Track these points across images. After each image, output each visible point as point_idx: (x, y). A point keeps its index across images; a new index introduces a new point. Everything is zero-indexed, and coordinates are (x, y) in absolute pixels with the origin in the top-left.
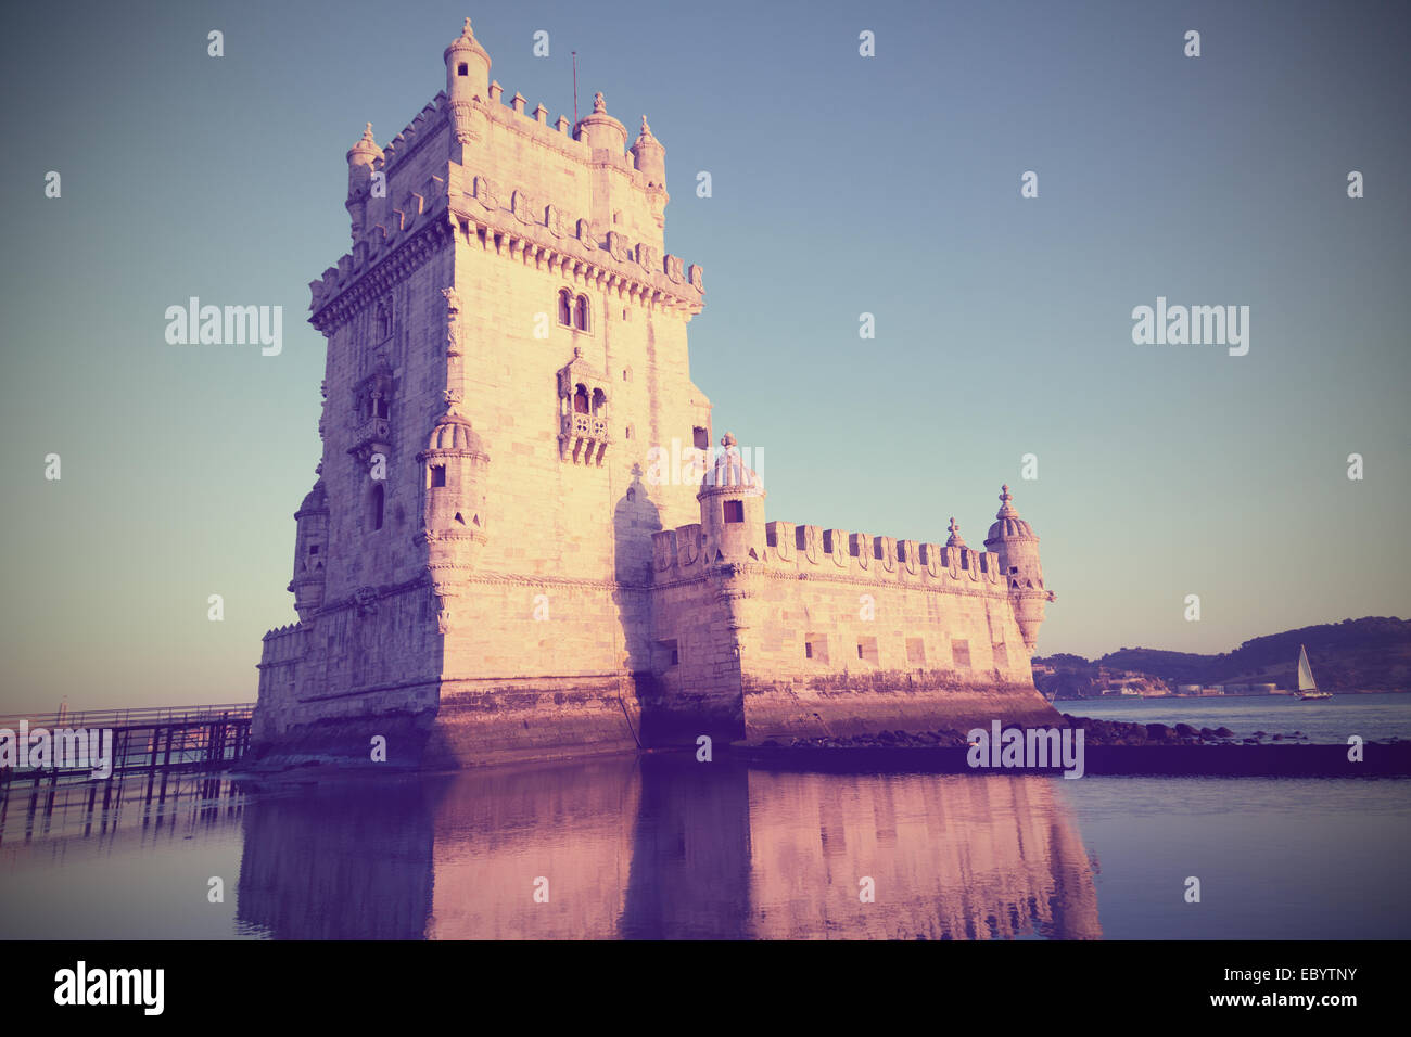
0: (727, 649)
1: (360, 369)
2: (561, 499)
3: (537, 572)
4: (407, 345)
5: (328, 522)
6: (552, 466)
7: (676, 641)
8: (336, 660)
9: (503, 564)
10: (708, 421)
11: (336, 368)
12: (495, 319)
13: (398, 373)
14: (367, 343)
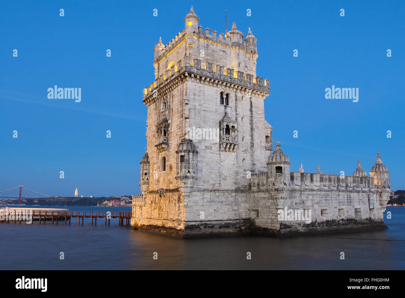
0: (275, 215)
1: (158, 119)
2: (221, 163)
3: (213, 188)
4: (172, 113)
5: (149, 166)
6: (218, 153)
7: (258, 210)
8: (153, 208)
9: (203, 186)
10: (271, 133)
11: (151, 117)
12: (200, 105)
13: (169, 122)
14: (160, 110)
